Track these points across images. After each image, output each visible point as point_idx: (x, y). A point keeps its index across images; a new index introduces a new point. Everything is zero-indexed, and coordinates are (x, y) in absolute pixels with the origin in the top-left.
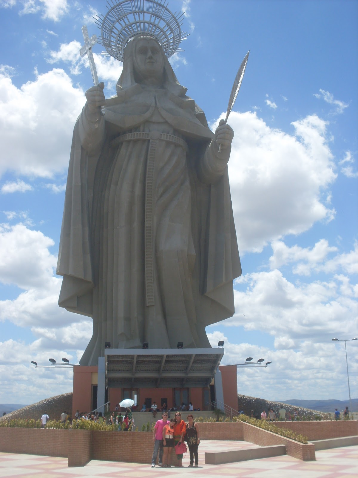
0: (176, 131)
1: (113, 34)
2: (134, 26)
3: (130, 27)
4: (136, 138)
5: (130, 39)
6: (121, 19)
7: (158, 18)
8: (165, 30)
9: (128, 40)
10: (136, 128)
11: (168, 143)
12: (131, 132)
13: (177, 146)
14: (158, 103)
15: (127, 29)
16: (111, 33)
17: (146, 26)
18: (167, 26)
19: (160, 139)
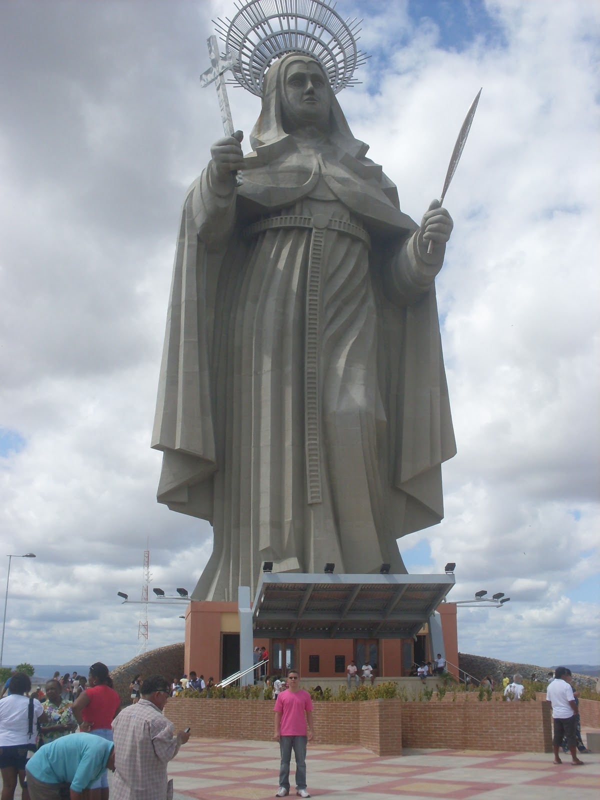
0: (355, 216)
1: (245, 50)
2: (280, 39)
3: (273, 40)
5: (274, 61)
6: (259, 26)
7: (319, 27)
8: (330, 47)
9: (270, 61)
10: (288, 208)
11: (342, 235)
12: (280, 215)
13: (355, 240)
14: (323, 168)
15: (268, 43)
16: (243, 49)
17: (301, 38)
18: (335, 41)
19: (329, 228)
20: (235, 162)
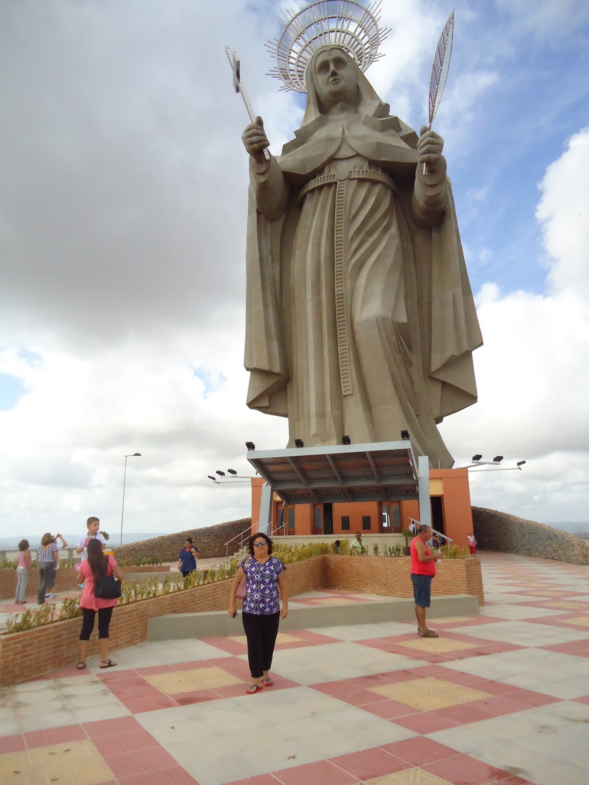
0: (373, 163)
3: (311, 44)
4: (320, 184)
6: (299, 37)
7: (346, 21)
8: (357, 34)
11: (362, 181)
12: (315, 178)
13: (374, 182)
14: (346, 132)
15: (307, 48)
16: (289, 59)
17: (333, 35)
18: (360, 28)
19: (350, 178)
20: (259, 142)
